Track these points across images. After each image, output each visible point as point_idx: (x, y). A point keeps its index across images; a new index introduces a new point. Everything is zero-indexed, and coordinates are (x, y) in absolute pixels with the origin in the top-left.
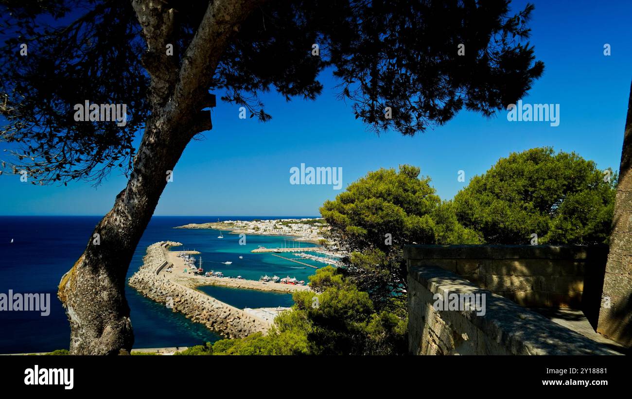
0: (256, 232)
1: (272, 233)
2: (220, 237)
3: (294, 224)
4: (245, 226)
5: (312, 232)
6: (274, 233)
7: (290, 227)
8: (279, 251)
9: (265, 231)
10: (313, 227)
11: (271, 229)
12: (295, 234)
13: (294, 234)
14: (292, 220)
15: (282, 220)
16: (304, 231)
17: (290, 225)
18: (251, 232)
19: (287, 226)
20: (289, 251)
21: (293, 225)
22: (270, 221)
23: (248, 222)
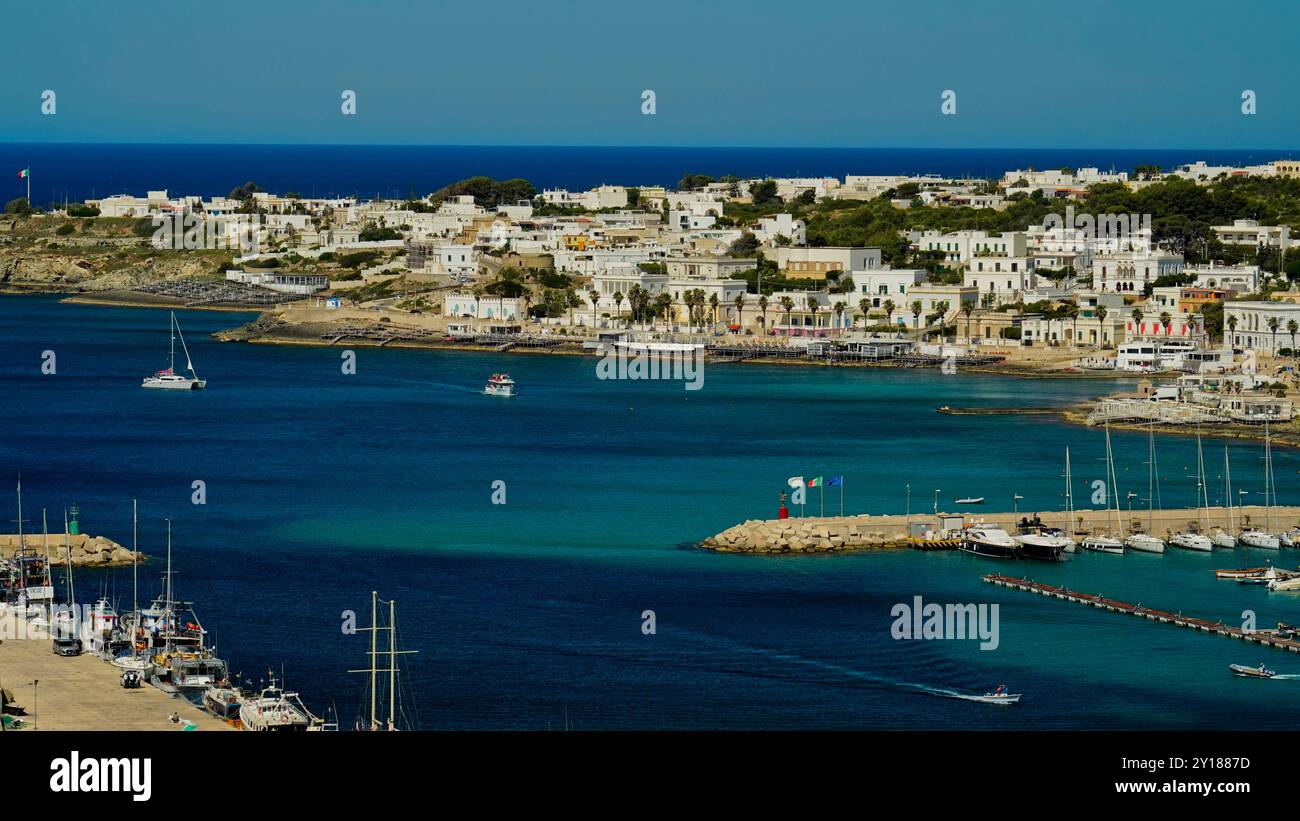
0: (544, 329)
1: (732, 340)
2: (169, 381)
3: (979, 237)
4: (370, 258)
5: (1214, 323)
6: (759, 339)
7: (933, 267)
8: (1034, 539)
9: (646, 309)
10: (1209, 275)
11: (713, 288)
12: (1015, 352)
13: (993, 345)
14: (910, 191)
15: (788, 188)
16: (1116, 313)
17: (927, 240)
18: (480, 330)
19: (897, 256)
20: (1153, 542)
21: (965, 243)
22: (634, 201)
23: (391, 214)
